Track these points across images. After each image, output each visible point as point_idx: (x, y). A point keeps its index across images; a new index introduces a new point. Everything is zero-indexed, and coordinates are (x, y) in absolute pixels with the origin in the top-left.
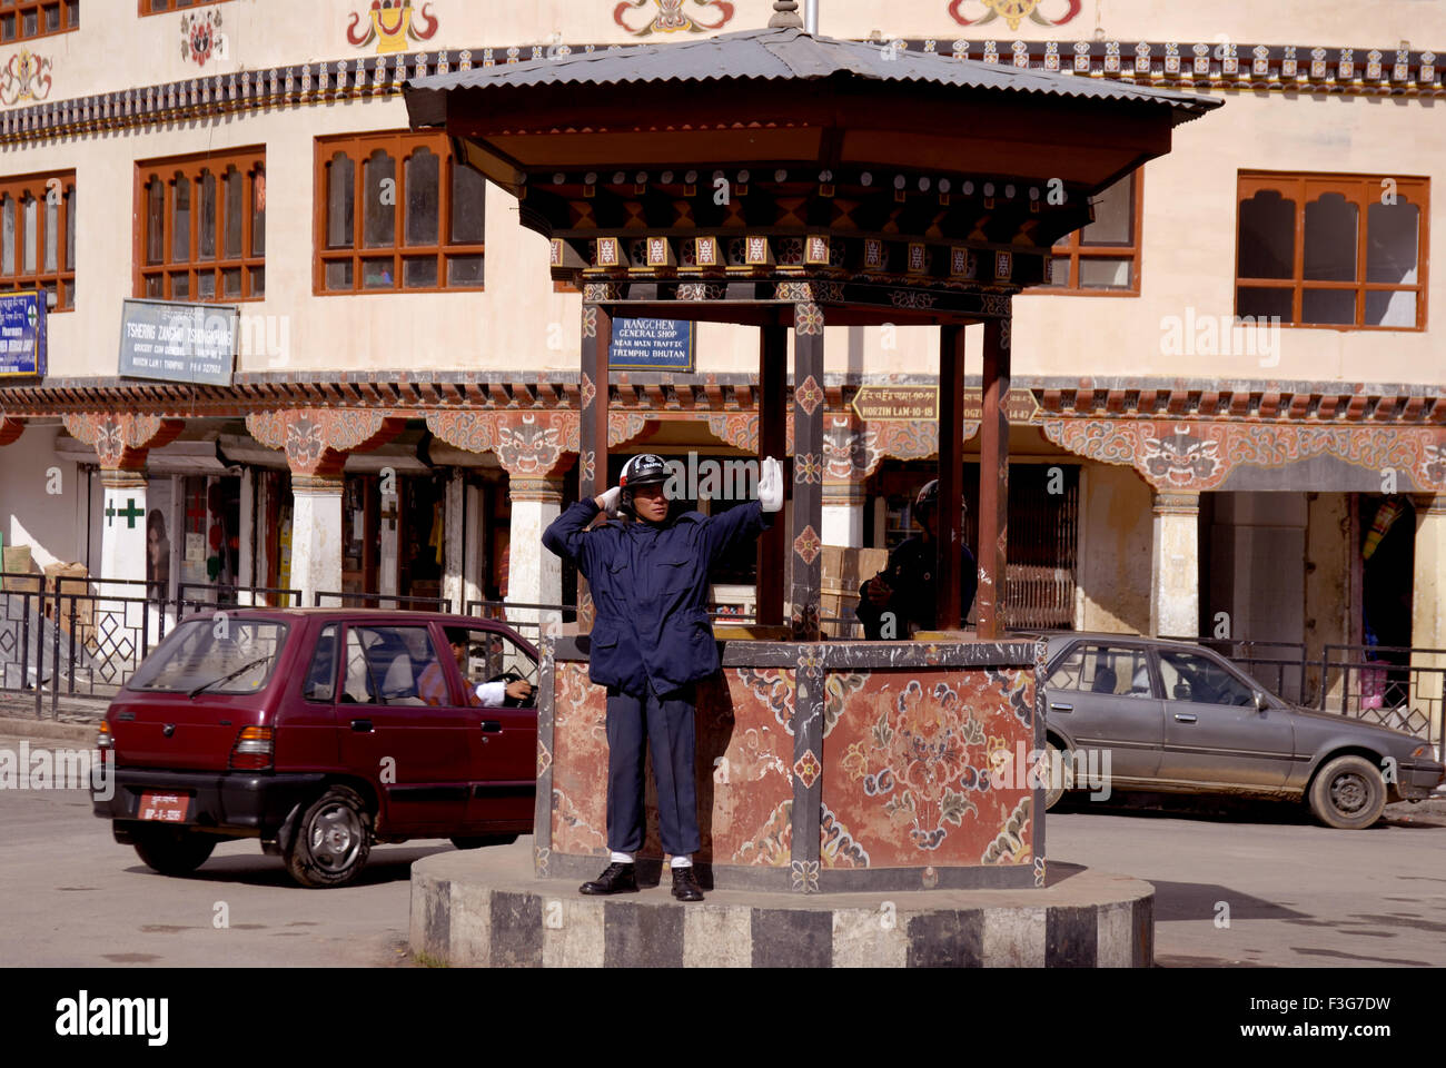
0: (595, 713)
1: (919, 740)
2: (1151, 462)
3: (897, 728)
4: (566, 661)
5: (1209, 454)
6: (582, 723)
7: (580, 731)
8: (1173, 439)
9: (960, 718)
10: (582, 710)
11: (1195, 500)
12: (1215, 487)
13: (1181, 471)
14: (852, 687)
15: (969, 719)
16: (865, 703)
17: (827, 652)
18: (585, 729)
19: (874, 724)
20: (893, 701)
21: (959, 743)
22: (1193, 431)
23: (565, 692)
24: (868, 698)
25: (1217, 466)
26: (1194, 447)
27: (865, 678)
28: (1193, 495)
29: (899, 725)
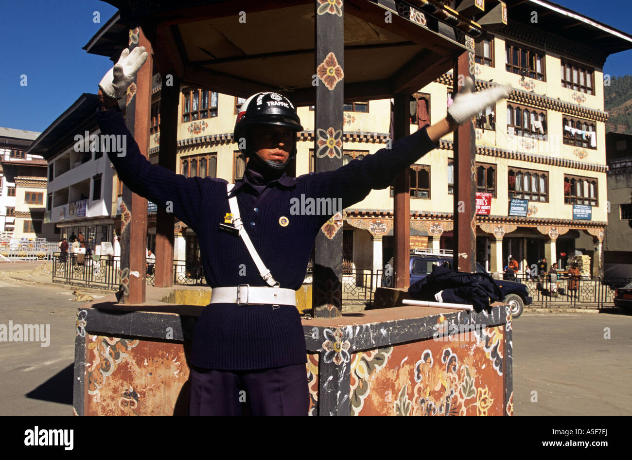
0: (122, 385)
1: (431, 405)
2: (371, 229)
3: (414, 399)
4: (98, 334)
5: (384, 227)
6: (110, 393)
7: (109, 401)
8: (376, 223)
9: (459, 378)
10: (111, 381)
11: (382, 238)
12: (386, 234)
13: (378, 231)
14: (376, 365)
15: (466, 377)
16: (388, 380)
17: (354, 333)
18: (113, 399)
19: (396, 399)
20: (411, 373)
21: (460, 400)
22: (381, 221)
23: (96, 362)
24: (391, 375)
25: (386, 230)
26: (381, 225)
27: (387, 355)
28: (381, 236)
29: (416, 395)
